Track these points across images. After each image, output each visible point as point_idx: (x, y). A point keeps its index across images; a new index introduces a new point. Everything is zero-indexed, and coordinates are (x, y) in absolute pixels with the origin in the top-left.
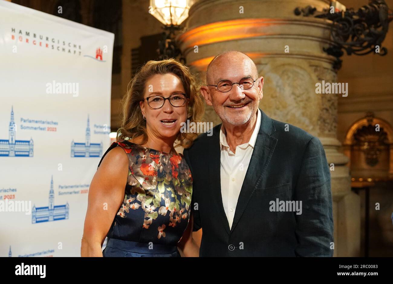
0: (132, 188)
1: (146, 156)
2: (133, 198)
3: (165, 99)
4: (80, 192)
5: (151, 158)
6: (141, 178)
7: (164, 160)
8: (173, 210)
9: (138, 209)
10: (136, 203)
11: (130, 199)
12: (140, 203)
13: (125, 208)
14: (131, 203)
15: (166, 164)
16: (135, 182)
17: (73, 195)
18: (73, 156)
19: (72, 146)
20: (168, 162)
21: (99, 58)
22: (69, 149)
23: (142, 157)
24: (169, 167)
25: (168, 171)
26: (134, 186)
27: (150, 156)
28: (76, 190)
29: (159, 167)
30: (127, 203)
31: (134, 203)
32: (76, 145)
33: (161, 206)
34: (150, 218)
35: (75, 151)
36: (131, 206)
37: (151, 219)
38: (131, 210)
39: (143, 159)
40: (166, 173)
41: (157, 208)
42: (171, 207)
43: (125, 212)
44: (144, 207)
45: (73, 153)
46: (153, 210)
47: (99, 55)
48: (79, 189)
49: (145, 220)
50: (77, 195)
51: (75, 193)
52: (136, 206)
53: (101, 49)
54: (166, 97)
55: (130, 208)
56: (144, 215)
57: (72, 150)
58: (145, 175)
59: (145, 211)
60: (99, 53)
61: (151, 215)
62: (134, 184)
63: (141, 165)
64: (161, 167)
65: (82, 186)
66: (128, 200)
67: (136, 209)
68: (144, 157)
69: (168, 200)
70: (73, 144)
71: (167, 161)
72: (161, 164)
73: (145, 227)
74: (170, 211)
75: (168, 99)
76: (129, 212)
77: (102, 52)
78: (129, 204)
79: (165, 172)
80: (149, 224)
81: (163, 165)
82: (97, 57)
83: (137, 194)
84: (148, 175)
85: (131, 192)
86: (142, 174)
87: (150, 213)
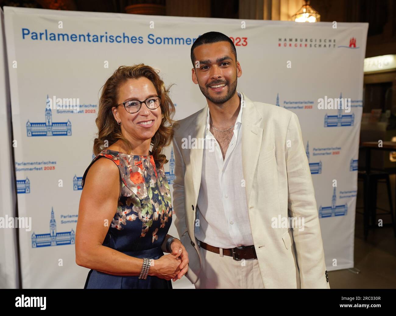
0: (128, 199)
1: (131, 166)
2: (129, 210)
3: (141, 103)
4: (332, 153)
5: (137, 165)
6: (134, 188)
7: (146, 164)
8: (162, 212)
9: (135, 220)
10: (133, 215)
11: (126, 211)
12: (136, 214)
13: (121, 220)
14: (127, 215)
15: (149, 167)
16: (129, 194)
17: (326, 156)
18: (326, 126)
19: (325, 119)
20: (150, 165)
21: (353, 46)
22: (323, 120)
23: (128, 168)
24: (151, 169)
25: (152, 174)
26: (129, 197)
27: (135, 164)
28: (328, 151)
29: (144, 173)
30: (123, 215)
31: (131, 215)
32: (329, 118)
33: (154, 213)
34: (146, 227)
35: (328, 122)
36: (128, 218)
37: (148, 227)
38: (128, 221)
39: (129, 169)
40: (151, 176)
41: (152, 215)
42: (160, 210)
43: (121, 224)
44: (141, 218)
45: (326, 123)
46: (149, 218)
47: (353, 44)
48: (331, 151)
49: (143, 230)
50: (328, 156)
51: (328, 154)
52: (133, 217)
53: (354, 38)
54: (142, 101)
55: (126, 219)
56: (142, 225)
57: (325, 122)
58: (136, 184)
59: (142, 221)
60: (353, 42)
61: (147, 223)
62: (129, 195)
63: (130, 175)
64: (146, 172)
65: (333, 149)
66: (124, 212)
67: (134, 220)
68: (130, 167)
69: (157, 205)
70: (327, 116)
71: (148, 165)
72: (144, 169)
73: (142, 236)
74: (160, 214)
75: (144, 102)
76: (126, 224)
77: (355, 41)
78: (125, 216)
79: (149, 176)
80: (146, 233)
81: (146, 169)
82: (350, 46)
83: (132, 205)
84: (138, 183)
85: (127, 204)
86: (133, 184)
87: (146, 222)
